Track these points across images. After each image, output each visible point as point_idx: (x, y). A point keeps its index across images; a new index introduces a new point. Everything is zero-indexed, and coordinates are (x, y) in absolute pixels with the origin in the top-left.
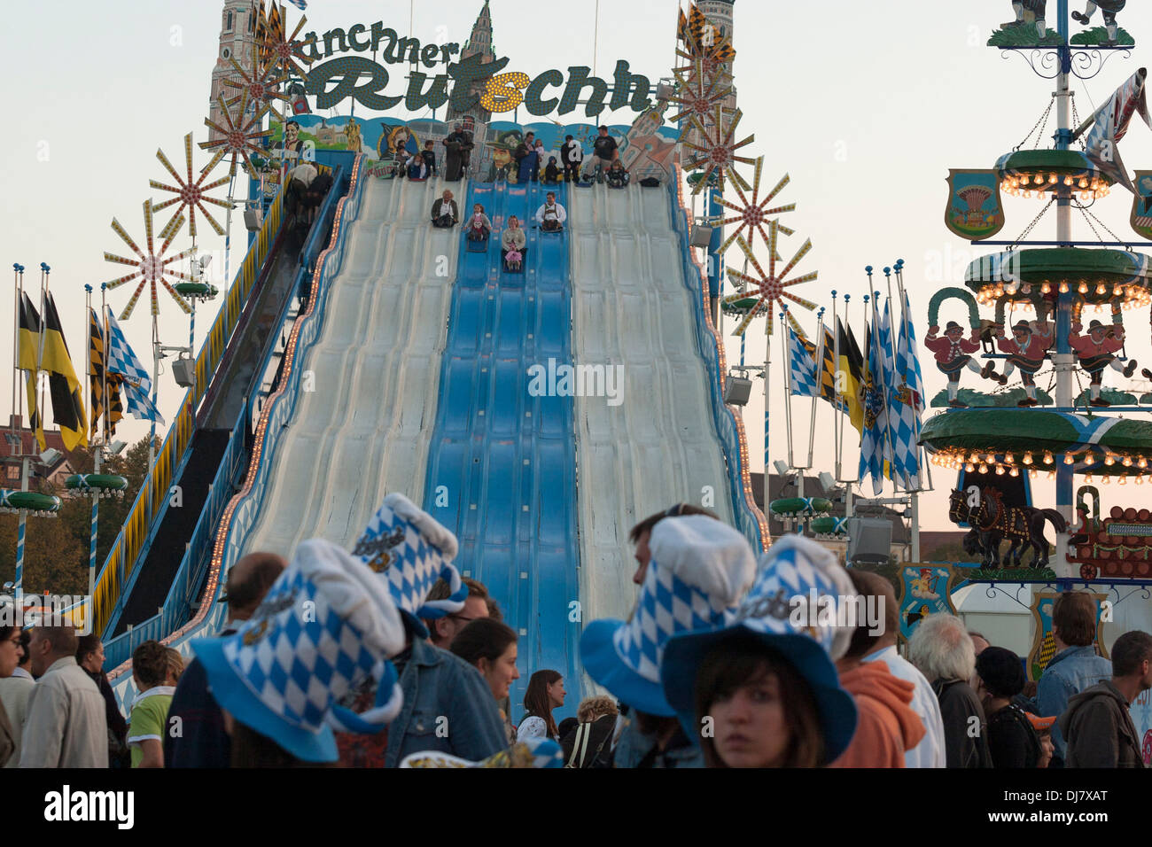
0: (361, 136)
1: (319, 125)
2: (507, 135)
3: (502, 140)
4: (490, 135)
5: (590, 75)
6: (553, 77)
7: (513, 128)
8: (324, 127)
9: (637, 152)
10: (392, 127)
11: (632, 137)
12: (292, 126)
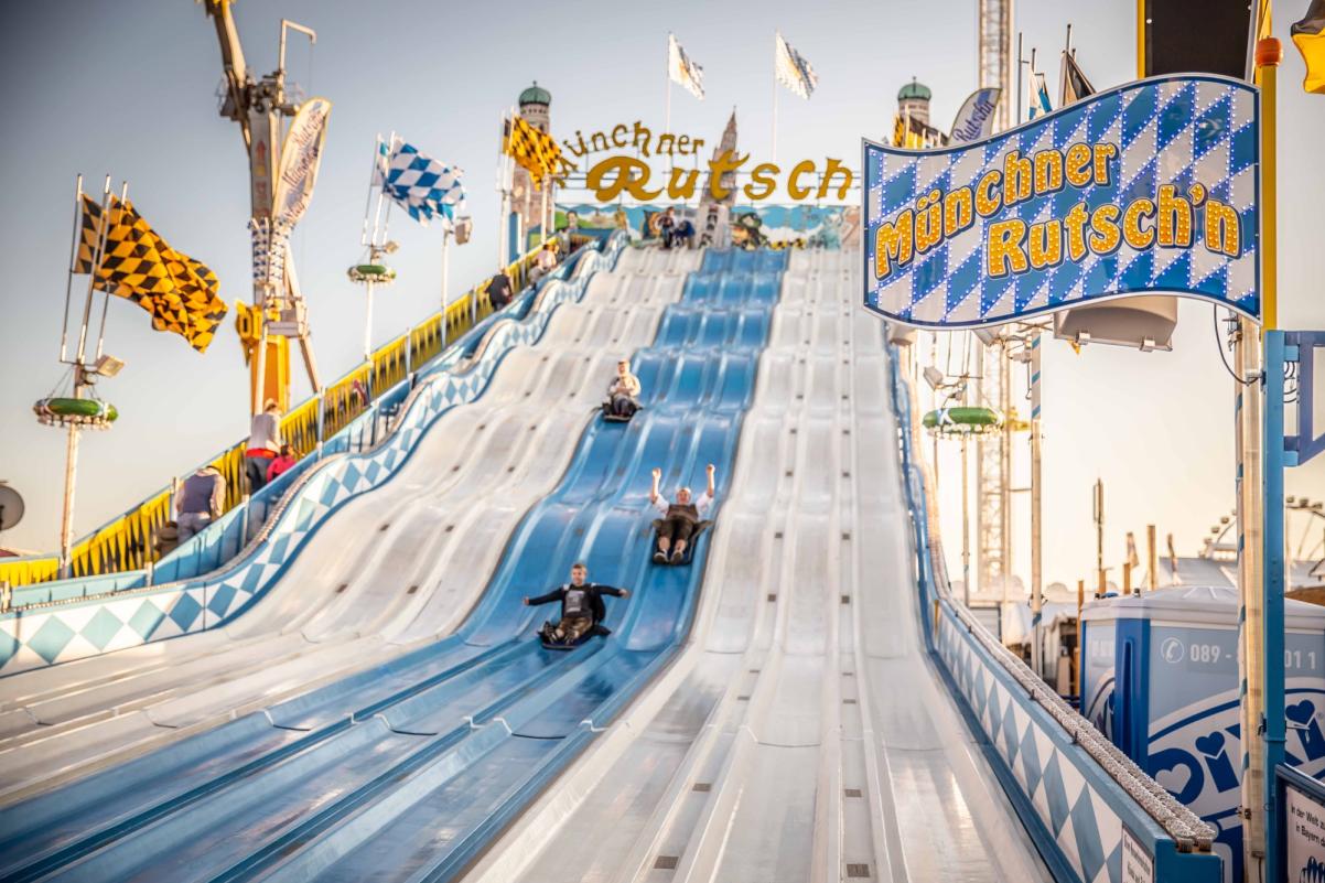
0: (628, 221)
1: (594, 213)
2: (745, 216)
3: (740, 220)
4: (731, 216)
5: (840, 165)
6: (808, 167)
7: (750, 211)
8: (597, 215)
9: (851, 226)
10: (651, 213)
11: (847, 215)
12: (572, 215)
